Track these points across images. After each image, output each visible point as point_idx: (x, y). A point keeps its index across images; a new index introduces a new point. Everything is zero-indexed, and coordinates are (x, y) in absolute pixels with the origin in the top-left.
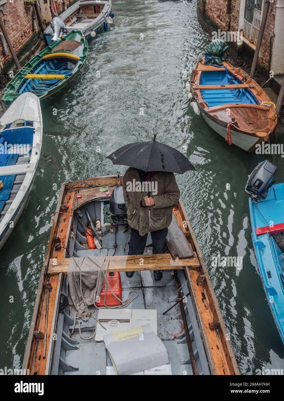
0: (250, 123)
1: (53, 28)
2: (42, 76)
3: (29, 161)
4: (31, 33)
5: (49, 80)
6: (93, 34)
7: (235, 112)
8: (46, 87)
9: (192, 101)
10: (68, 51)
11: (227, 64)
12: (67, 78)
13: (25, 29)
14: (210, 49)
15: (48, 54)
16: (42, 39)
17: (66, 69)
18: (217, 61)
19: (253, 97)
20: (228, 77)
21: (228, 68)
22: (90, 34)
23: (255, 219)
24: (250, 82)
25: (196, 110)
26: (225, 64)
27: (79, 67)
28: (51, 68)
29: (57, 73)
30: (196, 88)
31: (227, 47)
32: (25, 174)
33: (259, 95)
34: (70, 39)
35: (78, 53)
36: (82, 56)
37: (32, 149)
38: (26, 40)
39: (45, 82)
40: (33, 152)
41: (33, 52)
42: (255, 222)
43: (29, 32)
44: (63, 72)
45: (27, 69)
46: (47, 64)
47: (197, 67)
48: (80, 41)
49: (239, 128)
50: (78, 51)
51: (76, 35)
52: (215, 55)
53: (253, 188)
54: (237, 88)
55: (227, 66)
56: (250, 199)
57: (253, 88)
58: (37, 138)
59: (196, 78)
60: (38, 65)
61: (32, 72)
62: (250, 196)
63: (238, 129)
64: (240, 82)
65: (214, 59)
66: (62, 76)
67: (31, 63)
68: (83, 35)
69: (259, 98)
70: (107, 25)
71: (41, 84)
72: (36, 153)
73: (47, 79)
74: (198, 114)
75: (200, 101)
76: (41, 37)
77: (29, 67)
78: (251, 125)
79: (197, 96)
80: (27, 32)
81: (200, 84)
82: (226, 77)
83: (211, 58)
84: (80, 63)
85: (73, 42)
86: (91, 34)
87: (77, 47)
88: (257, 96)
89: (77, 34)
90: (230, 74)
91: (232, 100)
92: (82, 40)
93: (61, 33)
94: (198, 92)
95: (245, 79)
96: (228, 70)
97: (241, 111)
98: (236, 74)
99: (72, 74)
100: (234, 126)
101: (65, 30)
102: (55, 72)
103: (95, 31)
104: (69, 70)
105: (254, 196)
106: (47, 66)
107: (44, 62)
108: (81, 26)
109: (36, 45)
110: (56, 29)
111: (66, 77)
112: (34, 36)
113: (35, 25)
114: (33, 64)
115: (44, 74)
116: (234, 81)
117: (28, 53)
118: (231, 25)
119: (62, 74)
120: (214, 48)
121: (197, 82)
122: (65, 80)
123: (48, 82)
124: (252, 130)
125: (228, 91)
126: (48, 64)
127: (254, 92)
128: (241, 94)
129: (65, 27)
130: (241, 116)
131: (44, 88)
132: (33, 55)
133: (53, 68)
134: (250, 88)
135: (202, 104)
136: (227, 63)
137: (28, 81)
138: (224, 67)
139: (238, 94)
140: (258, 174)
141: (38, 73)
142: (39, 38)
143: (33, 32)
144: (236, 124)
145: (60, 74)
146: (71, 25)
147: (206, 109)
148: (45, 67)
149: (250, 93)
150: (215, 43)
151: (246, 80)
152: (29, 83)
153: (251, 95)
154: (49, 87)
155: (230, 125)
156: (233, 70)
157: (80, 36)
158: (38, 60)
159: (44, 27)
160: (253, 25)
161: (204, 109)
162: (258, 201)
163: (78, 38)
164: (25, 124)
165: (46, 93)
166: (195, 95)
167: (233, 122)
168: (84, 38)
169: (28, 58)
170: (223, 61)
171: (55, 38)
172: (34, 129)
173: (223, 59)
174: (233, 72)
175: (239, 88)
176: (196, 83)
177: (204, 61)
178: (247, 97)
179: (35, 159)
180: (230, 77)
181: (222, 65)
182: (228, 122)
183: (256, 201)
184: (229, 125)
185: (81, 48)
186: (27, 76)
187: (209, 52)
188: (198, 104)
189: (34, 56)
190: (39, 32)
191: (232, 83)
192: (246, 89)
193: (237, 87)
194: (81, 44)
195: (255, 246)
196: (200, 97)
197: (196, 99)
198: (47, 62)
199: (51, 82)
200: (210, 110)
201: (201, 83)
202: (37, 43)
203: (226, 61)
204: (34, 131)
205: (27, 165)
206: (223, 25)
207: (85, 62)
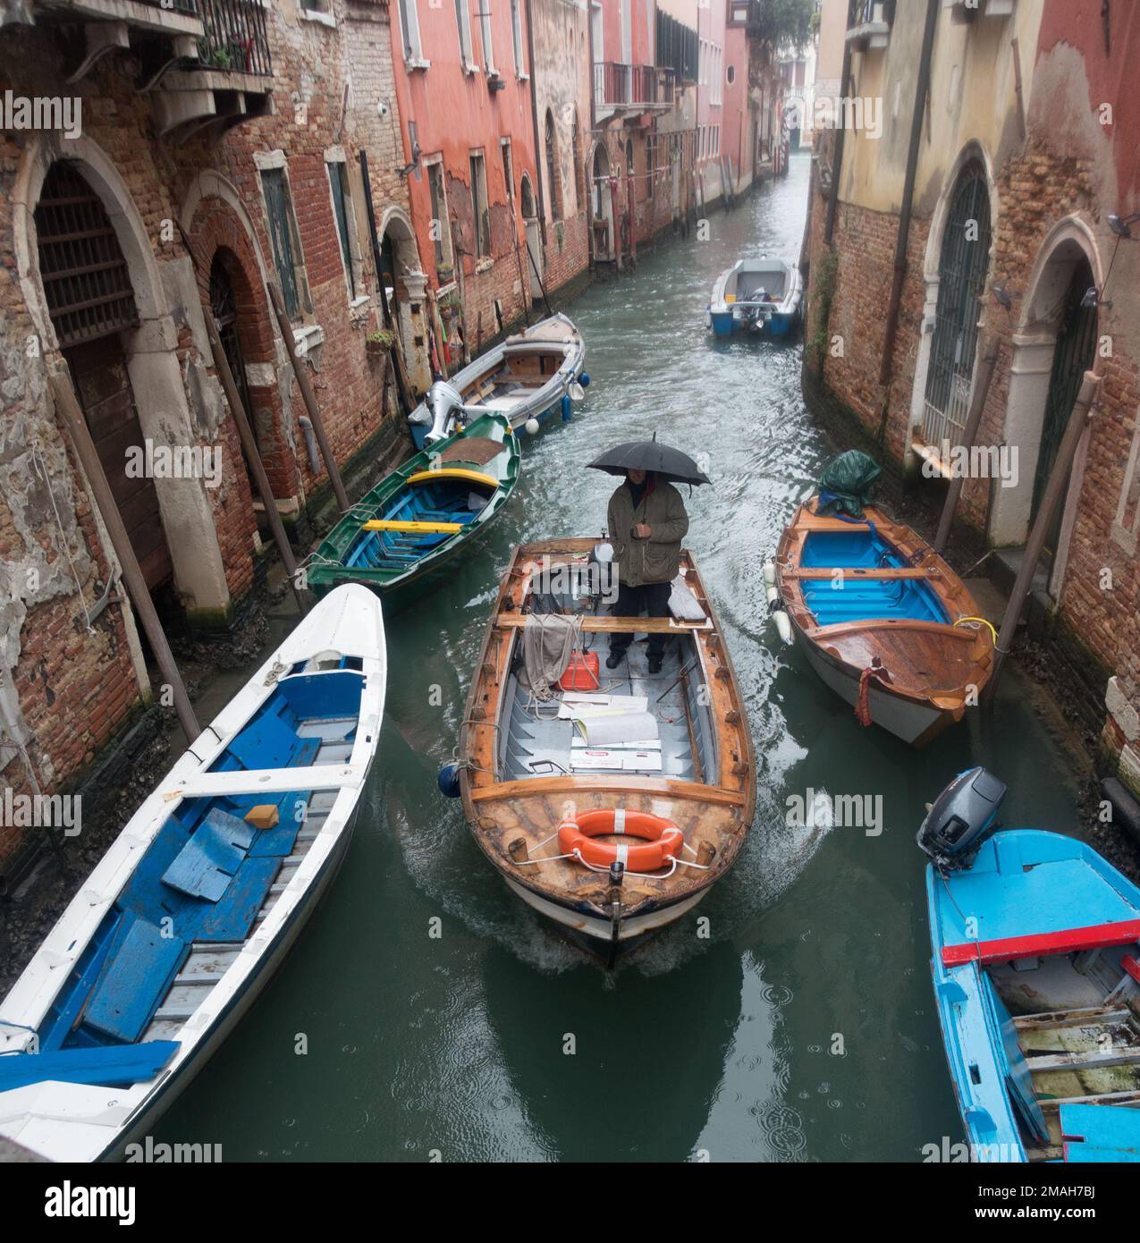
0: (921, 673)
1: (431, 407)
2: (405, 525)
3: (348, 759)
4: (379, 418)
5: (422, 535)
6: (533, 425)
7: (886, 640)
8: (412, 554)
9: (776, 609)
10: (473, 464)
11: (875, 516)
12: (468, 532)
13: (364, 408)
14: (832, 475)
15: (420, 471)
16: (404, 435)
17: (465, 509)
18: (850, 505)
19: (937, 603)
20: (875, 550)
21: (876, 526)
22: (524, 425)
23: (940, 923)
24: (932, 563)
25: (785, 631)
26: (871, 515)
27: (496, 506)
28: (426, 506)
29: (442, 519)
30: (790, 574)
31: (876, 472)
32: (337, 791)
33: (954, 599)
34: (476, 435)
35: (494, 472)
36: (506, 477)
37: (356, 728)
38: (365, 436)
39: (412, 540)
40: (360, 736)
41: (381, 468)
42: (940, 930)
43: (374, 418)
44: (456, 515)
45: (367, 508)
46: (417, 496)
47: (796, 522)
48: (501, 441)
49: (892, 683)
50: (497, 466)
51: (492, 425)
52: (847, 490)
53: (940, 839)
54: (898, 578)
55: (874, 520)
56: (929, 867)
57: (940, 579)
58: (373, 701)
59: (792, 550)
60: (395, 499)
61: (380, 515)
62: (931, 859)
63: (889, 686)
64: (906, 563)
65: (842, 501)
66: (454, 527)
67: (378, 493)
68: (510, 427)
69: (952, 606)
70: (569, 404)
71: (399, 544)
72: (368, 740)
73: (416, 533)
74: (790, 643)
75: (799, 608)
76: (401, 430)
77: (373, 503)
78: (923, 677)
79: (791, 596)
80: (370, 416)
81: (801, 566)
82: (872, 548)
83: (833, 498)
84: (499, 495)
85: (486, 443)
86: (527, 426)
87: (495, 455)
88: (947, 602)
89: (496, 423)
90: (883, 540)
91: (884, 607)
92: (507, 438)
93: (452, 421)
94: (795, 587)
95: (920, 555)
96: (876, 530)
97: (902, 639)
98: (896, 542)
99: (479, 522)
100: (878, 678)
101: (462, 415)
102: (436, 516)
103: (537, 418)
104: (471, 511)
105: (940, 860)
106: (416, 500)
107: (411, 490)
108: (503, 405)
109: (389, 449)
110: (440, 411)
111: (466, 529)
112: (385, 427)
113: (390, 398)
114: (382, 493)
115: (409, 520)
116: (891, 559)
117: (368, 469)
118: (891, 413)
119: (454, 522)
120: (842, 472)
121: (794, 560)
122: (460, 538)
123: (417, 540)
124: (923, 692)
125: (874, 585)
126: (420, 496)
127: (941, 590)
128: (907, 593)
129: (461, 405)
130: (900, 652)
131: (406, 556)
132: (380, 475)
133: (433, 506)
134: (932, 578)
135: (800, 618)
136: (876, 512)
137: (371, 536)
138: (868, 523)
139: (899, 594)
140: (955, 802)
141: (395, 518)
142: (396, 433)
143: (383, 415)
144: (883, 673)
145: (448, 521)
146: (479, 403)
147: (811, 632)
148: (411, 503)
149: (930, 593)
150: (845, 461)
151: (922, 556)
152: (372, 542)
153: (931, 597)
154: (420, 554)
155: (869, 675)
156: (890, 530)
157: (502, 428)
158: (397, 485)
159: (410, 403)
160: (947, 416)
161: (807, 631)
162: (952, 874)
163: (497, 433)
164: (342, 663)
165: (414, 568)
166: (785, 593)
167: (874, 669)
168: (512, 434)
169: (368, 481)
170: (866, 507)
171: (436, 433)
172: (365, 677)
173: (867, 502)
174: (891, 536)
175: (902, 580)
176: (791, 562)
177: (815, 506)
178: (923, 602)
179: (363, 752)
180: (880, 548)
181: (863, 517)
182: (863, 668)
183: (945, 874)
184: (864, 675)
185: (504, 458)
186: (367, 525)
187: (829, 484)
188: (791, 619)
189: (384, 476)
190: (398, 417)
191: (886, 565)
192: (920, 582)
193: (897, 575)
194: (504, 450)
195: (940, 993)
196: (798, 598)
197: (787, 603)
198: (418, 491)
199: (425, 542)
200: (820, 634)
201: (804, 561)
202: (393, 444)
203: (873, 507)
204: (364, 681)
205: (343, 767)
206: (867, 413)
207: (512, 493)
